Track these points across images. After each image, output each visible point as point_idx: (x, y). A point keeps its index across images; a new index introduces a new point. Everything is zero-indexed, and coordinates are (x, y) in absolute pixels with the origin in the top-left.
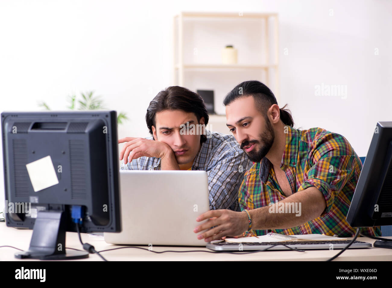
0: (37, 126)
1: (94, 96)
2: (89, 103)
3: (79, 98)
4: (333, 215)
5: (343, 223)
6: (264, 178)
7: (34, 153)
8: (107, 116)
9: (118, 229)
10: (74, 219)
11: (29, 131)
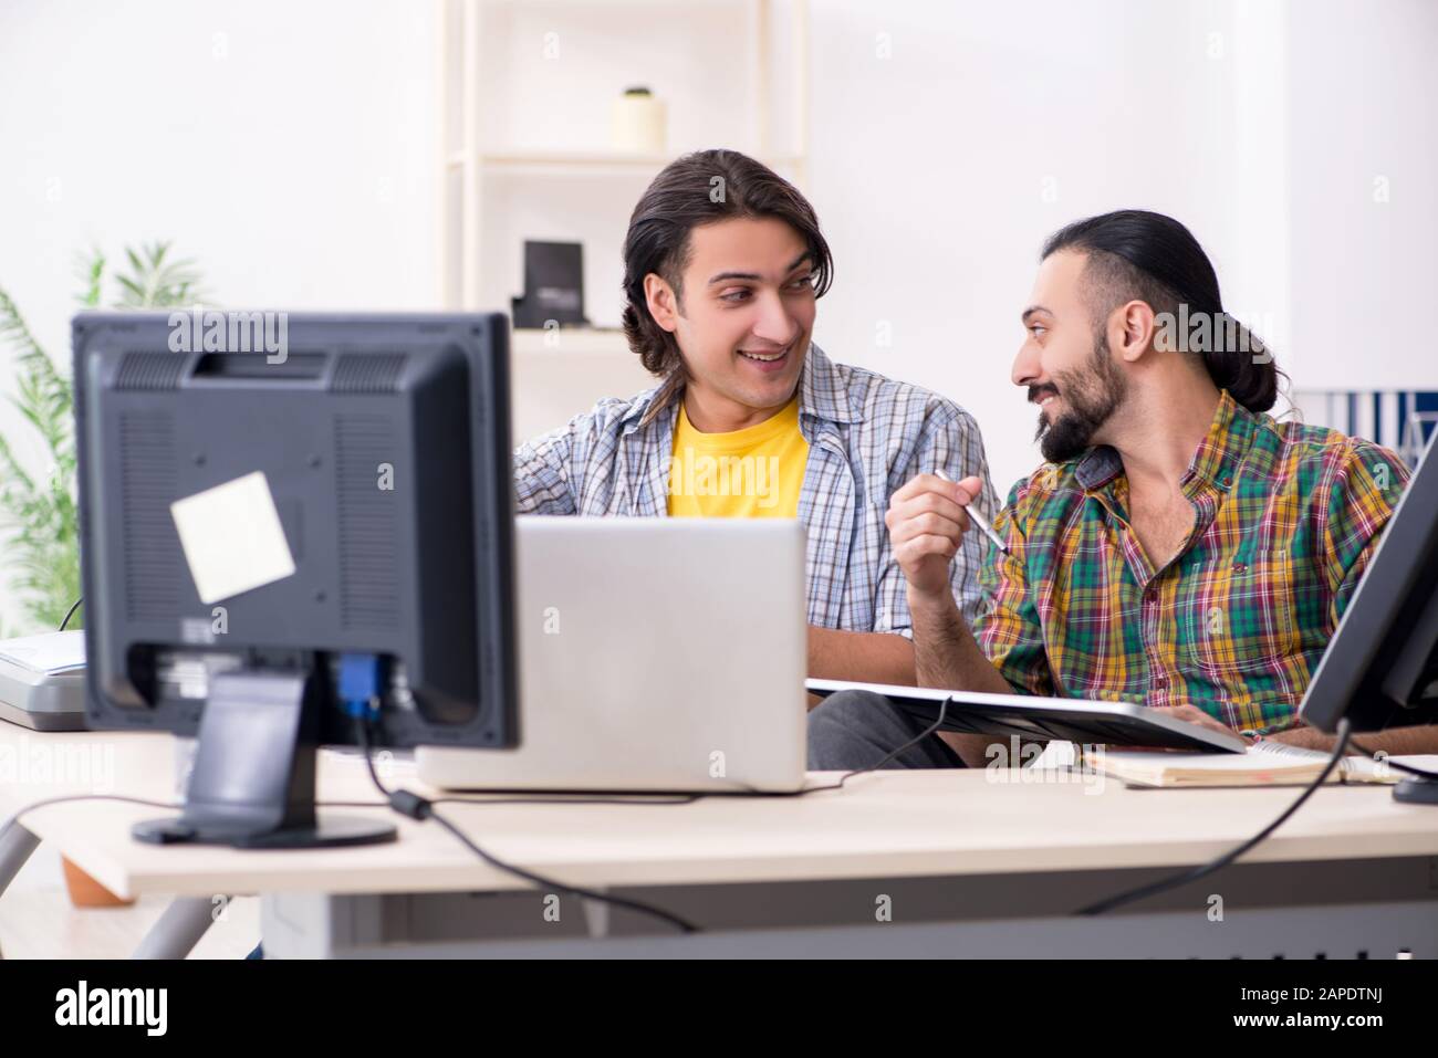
0: (210, 364)
7: (201, 462)
8: (476, 331)
9: (509, 737)
10: (350, 704)
11: (185, 381)
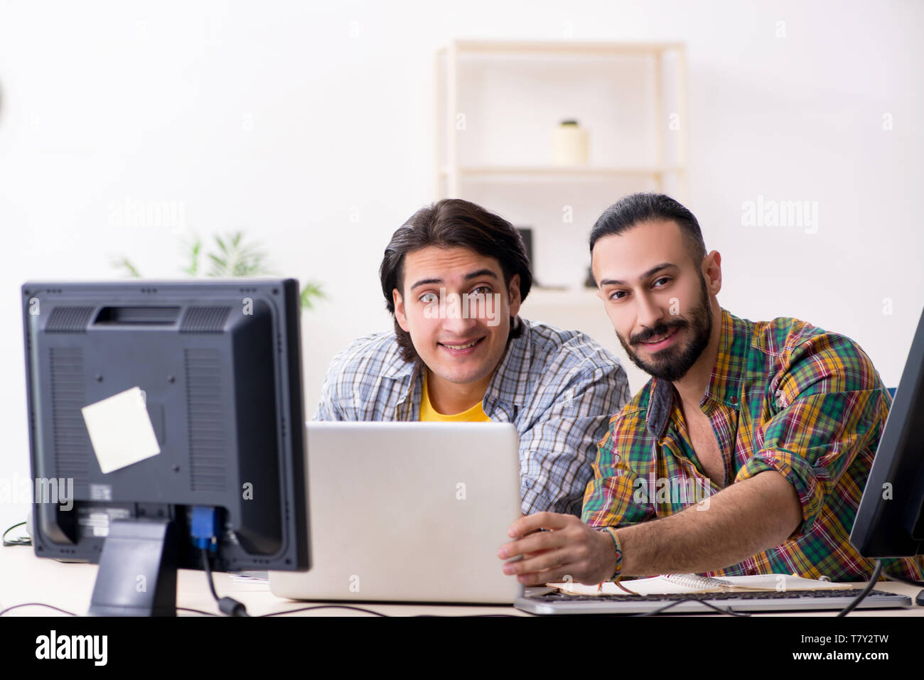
0: (107, 315)
1: (244, 242)
2: (232, 259)
3: (211, 247)
4: (822, 531)
5: (846, 552)
6: (659, 428)
7: (100, 379)
8: (275, 292)
9: (302, 562)
10: (198, 540)
11: (90, 327)
